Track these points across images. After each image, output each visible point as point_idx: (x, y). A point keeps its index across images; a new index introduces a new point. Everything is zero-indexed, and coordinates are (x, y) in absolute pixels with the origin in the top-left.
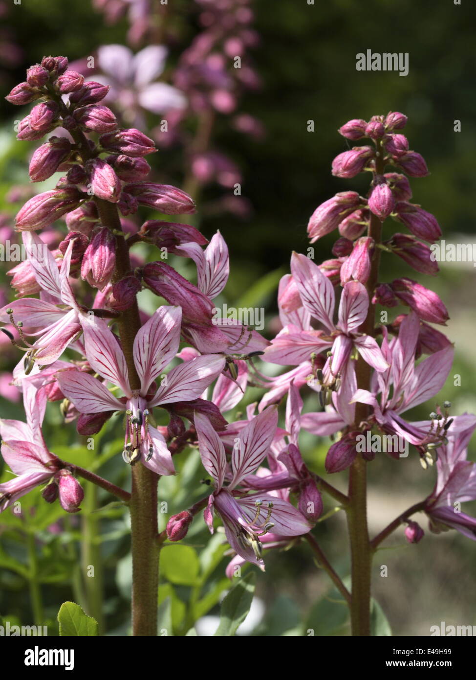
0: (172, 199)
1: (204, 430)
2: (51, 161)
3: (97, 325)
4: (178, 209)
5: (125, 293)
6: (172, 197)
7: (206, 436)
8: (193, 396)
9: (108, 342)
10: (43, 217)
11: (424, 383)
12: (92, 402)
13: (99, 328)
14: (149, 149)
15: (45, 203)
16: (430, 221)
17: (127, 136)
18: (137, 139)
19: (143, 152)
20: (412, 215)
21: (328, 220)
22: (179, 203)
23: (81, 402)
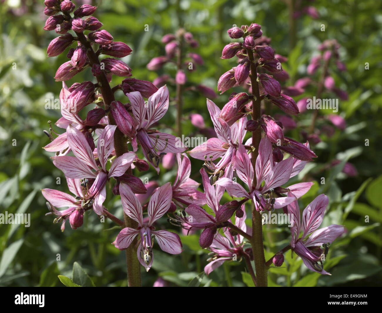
0: (117, 68)
1: (124, 193)
2: (57, 46)
3: (76, 133)
4: (121, 74)
5: (91, 117)
6: (118, 67)
7: (125, 196)
8: (120, 174)
9: (82, 142)
10: (64, 75)
11: (277, 177)
12: (77, 173)
13: (76, 135)
14: (108, 41)
15: (65, 67)
16: (273, 86)
17: (98, 34)
18: (103, 35)
19: (105, 43)
20: (266, 81)
21: (224, 82)
22: (121, 70)
23: (69, 172)
